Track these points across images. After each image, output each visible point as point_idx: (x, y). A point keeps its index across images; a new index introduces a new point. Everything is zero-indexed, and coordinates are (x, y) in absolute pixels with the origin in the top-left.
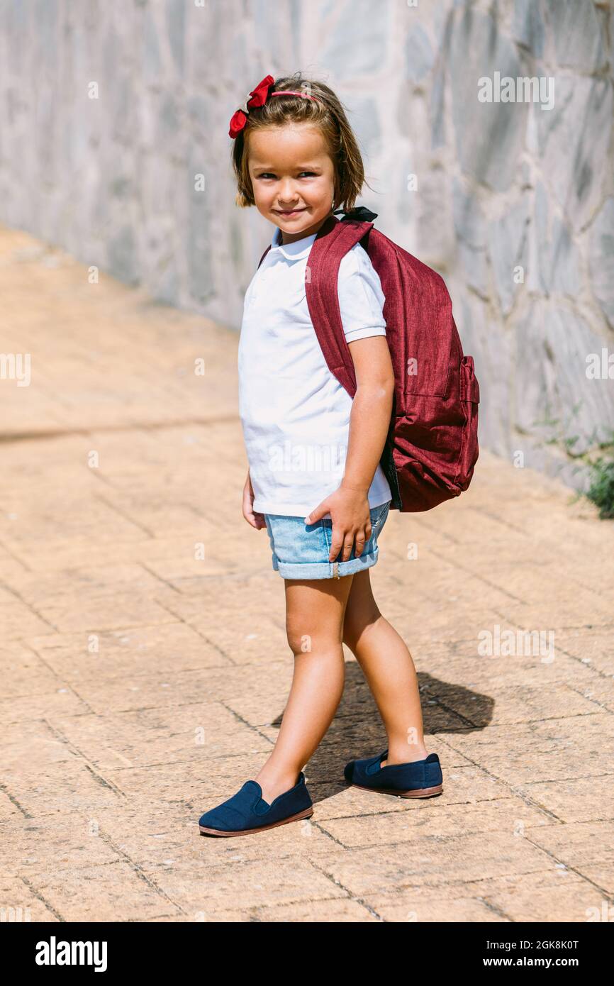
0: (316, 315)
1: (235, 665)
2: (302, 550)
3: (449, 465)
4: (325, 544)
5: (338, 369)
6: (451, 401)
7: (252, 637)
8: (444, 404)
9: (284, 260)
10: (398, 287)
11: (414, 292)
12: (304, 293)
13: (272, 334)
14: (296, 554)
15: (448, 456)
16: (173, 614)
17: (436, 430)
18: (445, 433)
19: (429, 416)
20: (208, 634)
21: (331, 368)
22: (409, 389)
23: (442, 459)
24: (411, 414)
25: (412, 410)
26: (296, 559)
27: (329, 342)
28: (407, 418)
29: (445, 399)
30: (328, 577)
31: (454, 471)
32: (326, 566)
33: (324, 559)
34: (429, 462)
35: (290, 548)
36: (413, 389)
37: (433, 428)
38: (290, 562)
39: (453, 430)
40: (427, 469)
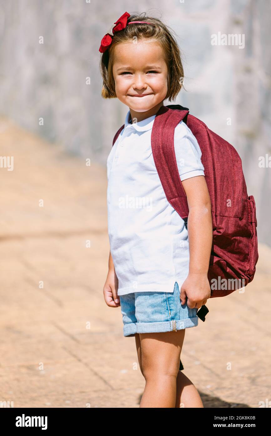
0: (159, 165)
1: (113, 389)
2: (153, 313)
3: (242, 263)
4: (167, 309)
5: (173, 199)
6: (244, 221)
7: (124, 372)
8: (240, 223)
9: (136, 132)
10: (209, 149)
11: (219, 151)
12: (150, 151)
13: (131, 179)
14: (148, 316)
15: (242, 257)
16: (75, 356)
17: (235, 239)
18: (240, 242)
19: (231, 230)
20: (96, 369)
21: (169, 199)
22: (218, 212)
23: (238, 259)
24: (220, 228)
25: (220, 226)
26: (149, 320)
27: (168, 182)
28: (217, 231)
29: (241, 219)
30: (169, 330)
31: (245, 267)
32: (168, 323)
33: (166, 319)
34: (230, 260)
35: (145, 313)
36: (221, 213)
37: (233, 238)
38: (145, 322)
39: (244, 240)
40: (229, 265)
